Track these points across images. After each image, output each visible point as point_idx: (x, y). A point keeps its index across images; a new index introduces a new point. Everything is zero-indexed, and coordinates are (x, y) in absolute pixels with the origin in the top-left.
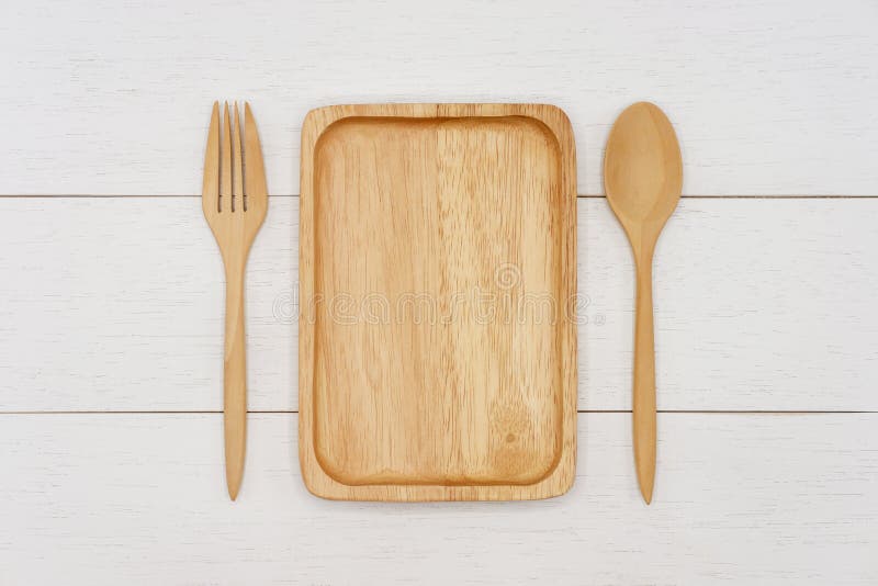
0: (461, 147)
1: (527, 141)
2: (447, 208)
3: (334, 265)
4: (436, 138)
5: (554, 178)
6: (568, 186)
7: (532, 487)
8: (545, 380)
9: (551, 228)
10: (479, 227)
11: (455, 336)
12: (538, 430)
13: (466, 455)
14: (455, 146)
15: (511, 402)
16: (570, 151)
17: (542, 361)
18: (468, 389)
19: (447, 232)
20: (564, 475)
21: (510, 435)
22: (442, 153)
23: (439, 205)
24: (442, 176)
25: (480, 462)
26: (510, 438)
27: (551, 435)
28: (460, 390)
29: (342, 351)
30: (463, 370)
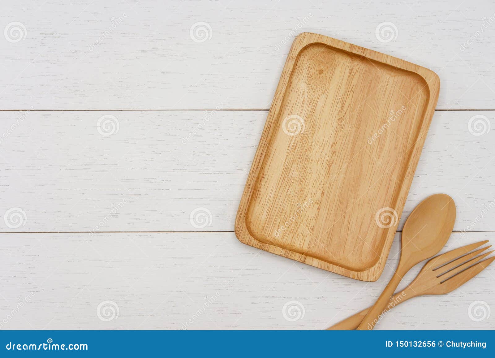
0: (297, 236)
1: (260, 228)
2: (316, 205)
3: (386, 195)
4: (309, 246)
5: (253, 202)
6: (248, 196)
7: (319, 41)
8: (293, 97)
9: (263, 177)
10: (302, 190)
11: (333, 135)
12: (305, 71)
13: (347, 71)
14: (301, 238)
15: (315, 91)
16: (241, 214)
17: (291, 108)
18: (335, 106)
19: (320, 192)
20: (300, 42)
21: (320, 74)
22: (308, 236)
23: (319, 208)
24: (312, 224)
25: (341, 65)
26: (321, 72)
27: (299, 66)
28: (339, 106)
29: (396, 147)
30: (335, 115)
